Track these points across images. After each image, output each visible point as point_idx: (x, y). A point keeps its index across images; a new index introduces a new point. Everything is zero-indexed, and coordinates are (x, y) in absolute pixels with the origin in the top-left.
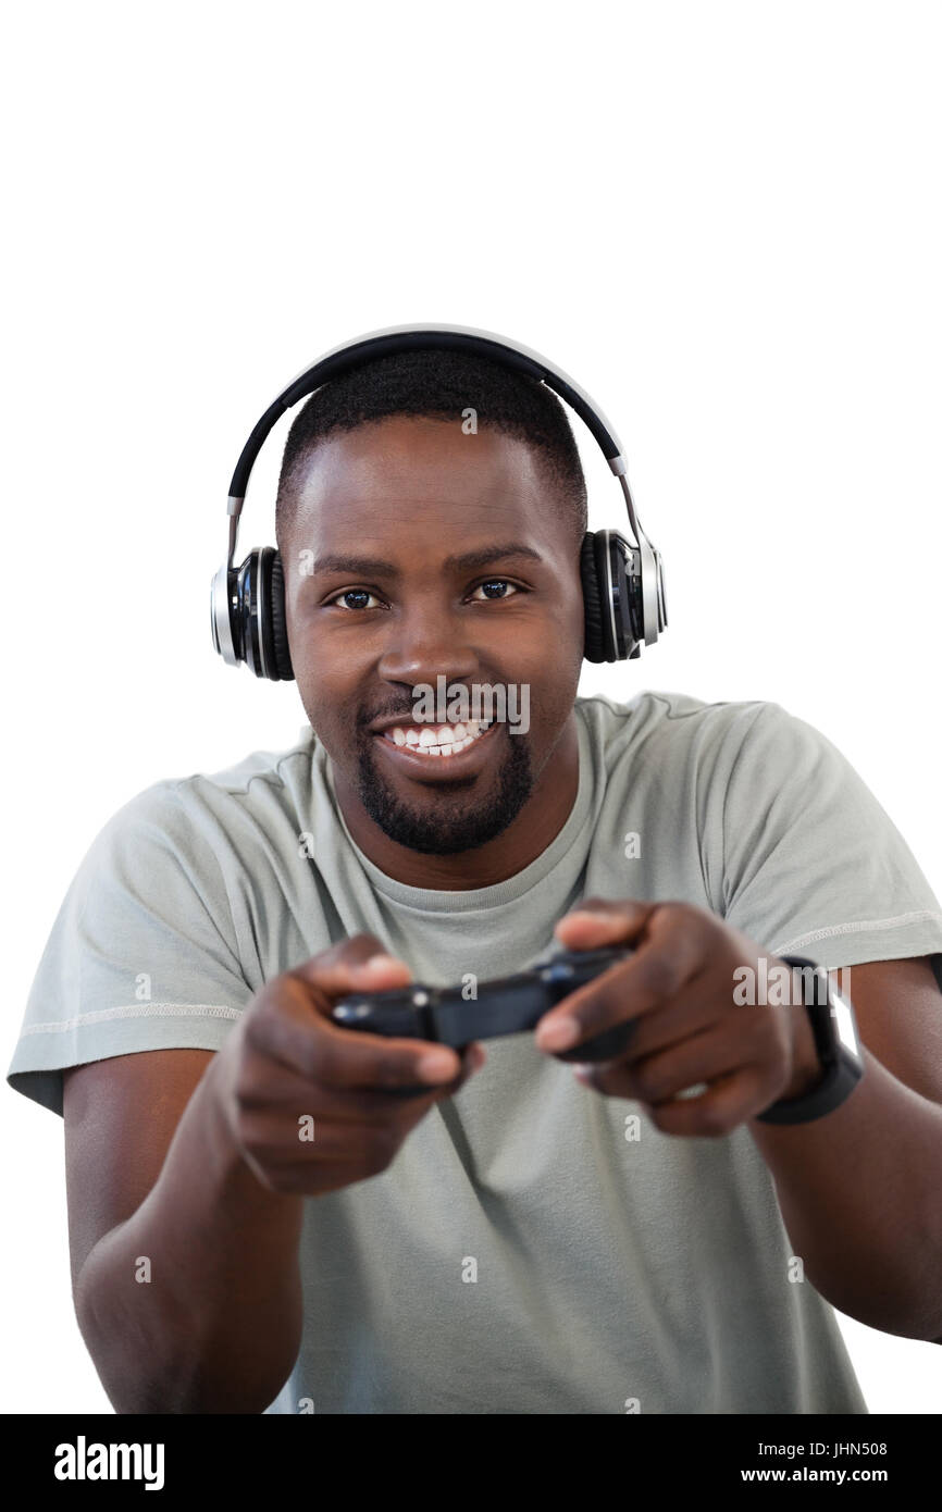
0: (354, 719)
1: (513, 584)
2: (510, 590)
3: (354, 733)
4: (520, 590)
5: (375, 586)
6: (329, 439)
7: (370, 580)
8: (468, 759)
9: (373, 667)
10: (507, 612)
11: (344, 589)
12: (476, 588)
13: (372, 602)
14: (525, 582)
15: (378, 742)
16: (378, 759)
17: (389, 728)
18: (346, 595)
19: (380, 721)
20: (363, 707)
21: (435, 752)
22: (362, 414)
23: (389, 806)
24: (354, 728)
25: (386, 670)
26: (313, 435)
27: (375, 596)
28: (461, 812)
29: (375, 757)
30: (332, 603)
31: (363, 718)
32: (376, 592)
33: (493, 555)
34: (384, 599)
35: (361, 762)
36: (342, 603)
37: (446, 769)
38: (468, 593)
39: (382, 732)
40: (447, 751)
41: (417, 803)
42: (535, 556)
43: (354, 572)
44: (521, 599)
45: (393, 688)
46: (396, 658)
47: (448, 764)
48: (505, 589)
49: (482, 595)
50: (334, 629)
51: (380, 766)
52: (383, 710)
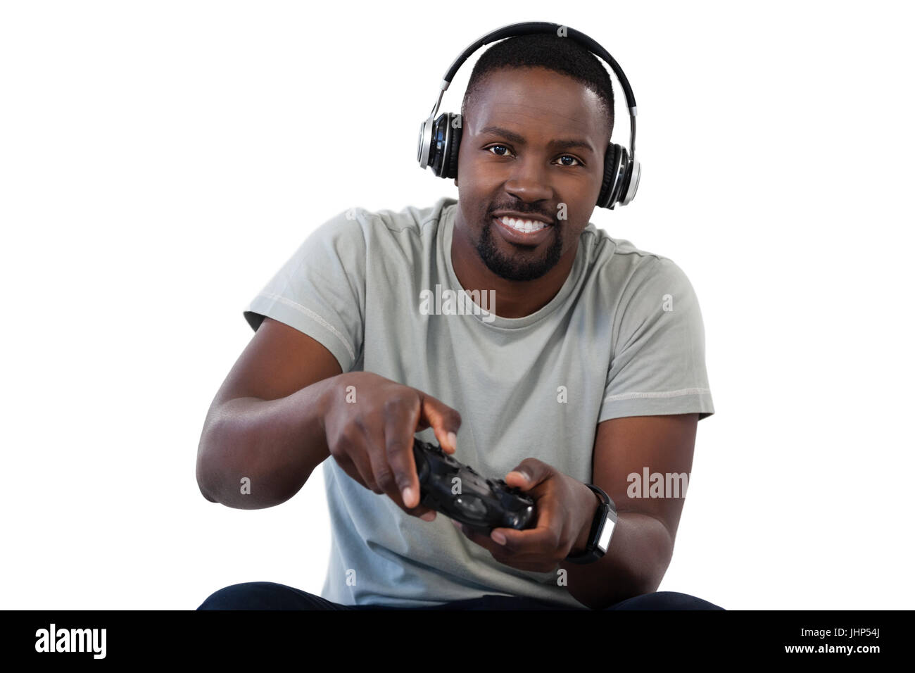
0: (486, 209)
1: (576, 160)
2: (574, 163)
3: (484, 216)
4: (579, 164)
5: (512, 146)
6: (504, 69)
7: (511, 143)
8: (535, 237)
9: (502, 185)
10: (570, 173)
11: (496, 144)
12: (559, 158)
13: (507, 153)
14: (583, 160)
15: (494, 221)
16: (493, 230)
17: (502, 216)
18: (495, 146)
19: (498, 212)
20: (492, 203)
21: (522, 231)
22: (522, 62)
23: (492, 252)
24: (485, 212)
25: (508, 188)
26: (494, 65)
27: (509, 149)
28: (526, 261)
29: (492, 229)
30: (488, 149)
31: (491, 209)
32: (510, 148)
33: (572, 144)
34: (513, 152)
35: (484, 230)
36: (492, 150)
37: (524, 240)
38: (554, 160)
39: (496, 217)
40: (527, 231)
41: (505, 252)
42: (591, 150)
43: (504, 137)
44: (580, 168)
45: (510, 197)
46: (515, 183)
47: (525, 237)
48: (572, 161)
49: (560, 162)
50: (487, 162)
51: (493, 233)
52: (502, 207)
